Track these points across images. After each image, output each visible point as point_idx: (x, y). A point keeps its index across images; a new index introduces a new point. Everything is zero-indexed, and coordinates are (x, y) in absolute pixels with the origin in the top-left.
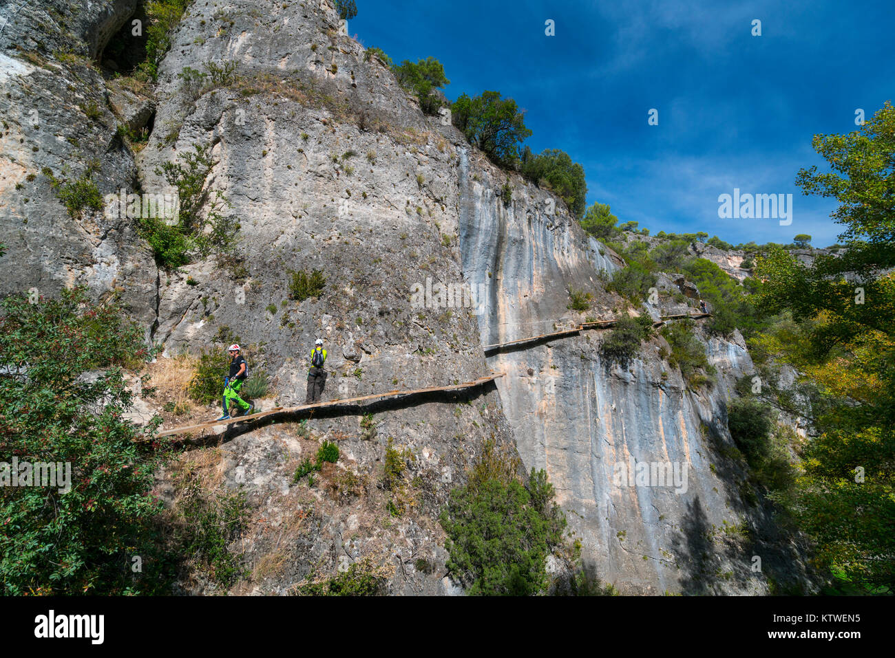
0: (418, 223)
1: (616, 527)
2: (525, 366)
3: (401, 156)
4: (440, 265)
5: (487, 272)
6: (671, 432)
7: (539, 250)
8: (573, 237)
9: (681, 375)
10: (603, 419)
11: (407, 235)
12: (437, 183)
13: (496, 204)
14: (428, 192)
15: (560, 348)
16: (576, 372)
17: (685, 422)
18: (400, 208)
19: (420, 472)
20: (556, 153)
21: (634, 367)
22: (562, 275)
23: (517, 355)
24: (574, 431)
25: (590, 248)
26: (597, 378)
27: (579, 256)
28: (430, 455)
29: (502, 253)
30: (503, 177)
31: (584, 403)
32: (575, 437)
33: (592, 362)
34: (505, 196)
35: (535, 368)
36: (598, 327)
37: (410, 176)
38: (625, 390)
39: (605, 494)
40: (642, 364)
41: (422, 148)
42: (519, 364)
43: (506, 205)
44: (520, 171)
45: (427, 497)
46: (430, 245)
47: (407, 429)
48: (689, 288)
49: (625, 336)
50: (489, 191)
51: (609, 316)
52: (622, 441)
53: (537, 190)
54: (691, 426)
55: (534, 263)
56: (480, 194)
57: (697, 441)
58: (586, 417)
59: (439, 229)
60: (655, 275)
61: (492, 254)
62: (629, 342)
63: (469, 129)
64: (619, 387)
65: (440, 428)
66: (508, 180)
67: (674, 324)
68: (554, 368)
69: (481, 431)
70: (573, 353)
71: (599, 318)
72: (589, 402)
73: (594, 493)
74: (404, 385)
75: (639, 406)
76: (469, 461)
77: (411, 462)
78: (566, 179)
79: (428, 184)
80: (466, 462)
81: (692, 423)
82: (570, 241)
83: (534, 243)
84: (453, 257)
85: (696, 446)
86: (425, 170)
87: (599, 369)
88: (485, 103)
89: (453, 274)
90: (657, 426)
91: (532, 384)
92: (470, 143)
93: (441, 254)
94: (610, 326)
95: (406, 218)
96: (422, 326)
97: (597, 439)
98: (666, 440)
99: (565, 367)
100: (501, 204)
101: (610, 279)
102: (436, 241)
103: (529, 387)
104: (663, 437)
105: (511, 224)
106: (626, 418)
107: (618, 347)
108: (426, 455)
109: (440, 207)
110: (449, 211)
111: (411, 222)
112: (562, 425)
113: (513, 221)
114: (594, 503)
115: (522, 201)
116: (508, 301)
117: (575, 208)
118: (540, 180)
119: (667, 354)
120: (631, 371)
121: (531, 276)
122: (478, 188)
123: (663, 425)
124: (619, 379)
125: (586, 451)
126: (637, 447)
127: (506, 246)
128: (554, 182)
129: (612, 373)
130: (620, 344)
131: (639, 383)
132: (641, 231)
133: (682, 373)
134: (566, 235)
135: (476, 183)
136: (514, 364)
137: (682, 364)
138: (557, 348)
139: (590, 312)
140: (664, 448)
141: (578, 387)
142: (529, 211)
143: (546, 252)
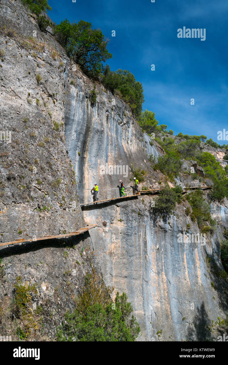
0: (36, 111)
1: (156, 328)
2: (101, 220)
3: (25, 58)
4: (53, 144)
5: (77, 151)
6: (191, 263)
7: (113, 139)
8: (134, 132)
9: (197, 226)
10: (151, 255)
11: (28, 119)
12: (51, 83)
13: (86, 103)
14: (44, 89)
15: (125, 207)
16: (135, 224)
17: (199, 256)
18: (22, 98)
19: (40, 302)
20: (125, 73)
21: (171, 221)
22: (127, 157)
23: (96, 211)
24: (132, 263)
25: (144, 140)
26: (148, 228)
27: (138, 145)
28: (47, 288)
29: (89, 139)
30: (91, 85)
31: (139, 245)
32: (132, 269)
33: (145, 217)
34: (92, 98)
35: (108, 221)
36: (149, 194)
37: (31, 74)
38: (165, 236)
39: (150, 306)
40: (175, 218)
41: (41, 54)
42: (97, 218)
43: (93, 105)
44: (103, 82)
45: (46, 321)
46: (45, 128)
47: (29, 269)
48: (199, 170)
49: (166, 200)
50: (82, 93)
51: (156, 187)
52: (162, 270)
53: (113, 96)
54: (202, 258)
55: (109, 148)
56: (75, 95)
57: (205, 268)
58: (140, 254)
59: (51, 117)
60: (181, 160)
61: (82, 139)
62: (169, 204)
63: (69, 46)
64: (161, 234)
65: (54, 266)
66: (95, 87)
67: (192, 193)
68: (121, 221)
69: (82, 268)
70: (133, 211)
71: (150, 187)
72: (142, 244)
73: (143, 306)
74: (27, 235)
75: (173, 246)
76: (75, 291)
77: (34, 295)
78: (131, 92)
79: (44, 82)
80: (72, 291)
81: (203, 256)
82: (133, 135)
83: (110, 133)
84: (61, 139)
85: (204, 271)
86: (42, 71)
87: (149, 222)
88: (80, 30)
89: (62, 152)
90: (183, 259)
91: (105, 232)
92: (69, 57)
93: (53, 136)
94: (157, 193)
95: (27, 106)
96: (40, 190)
97: (146, 269)
98: (188, 268)
99: (128, 220)
100: (89, 104)
101: (157, 161)
102: (49, 126)
103: (104, 234)
104: (186, 266)
105: (95, 119)
106: (165, 254)
107: (162, 207)
108: (44, 288)
109: (52, 101)
110: (58, 105)
111: (30, 110)
112: (125, 260)
113: (97, 116)
114: (143, 313)
115: (103, 103)
116: (91, 174)
117: (136, 112)
118: (115, 90)
119: (190, 212)
120: (169, 223)
121: (107, 157)
122: (74, 90)
123: (187, 258)
124: (162, 228)
125: (139, 278)
126: (171, 273)
127: (91, 134)
128: (124, 93)
129: (157, 224)
130: (164, 205)
131: (173, 231)
132: (168, 132)
133: (198, 224)
134: (130, 129)
135: (73, 87)
136: (94, 218)
137: (198, 218)
138: (123, 207)
139: (144, 183)
140: (186, 273)
141: (135, 234)
142: (107, 111)
143: (118, 141)
